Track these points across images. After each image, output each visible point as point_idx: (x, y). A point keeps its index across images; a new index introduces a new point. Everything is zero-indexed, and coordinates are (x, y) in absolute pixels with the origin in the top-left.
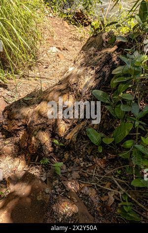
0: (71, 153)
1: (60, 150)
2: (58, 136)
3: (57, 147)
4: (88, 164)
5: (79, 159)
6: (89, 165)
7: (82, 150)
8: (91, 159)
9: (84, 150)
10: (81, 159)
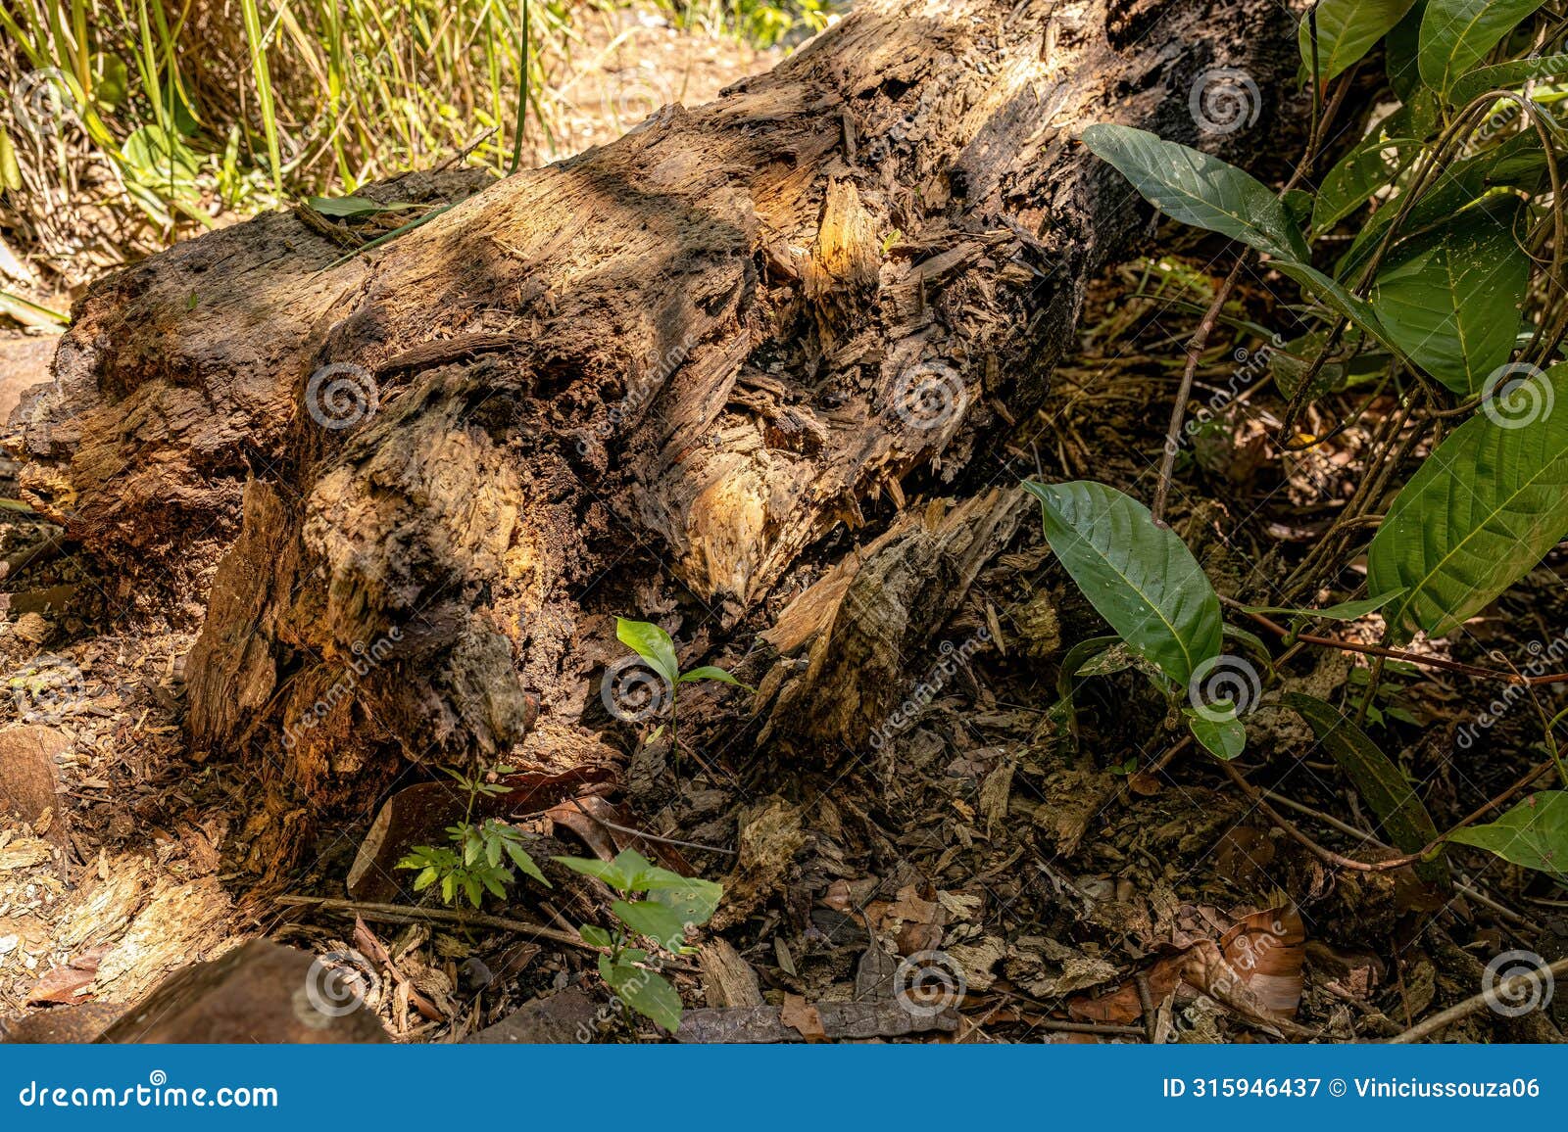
0: (830, 816)
1: (687, 770)
2: (681, 587)
3: (654, 738)
4: (1055, 968)
5: (926, 894)
6: (1075, 967)
7: (971, 798)
8: (1088, 913)
9: (995, 799)
10: (958, 904)
